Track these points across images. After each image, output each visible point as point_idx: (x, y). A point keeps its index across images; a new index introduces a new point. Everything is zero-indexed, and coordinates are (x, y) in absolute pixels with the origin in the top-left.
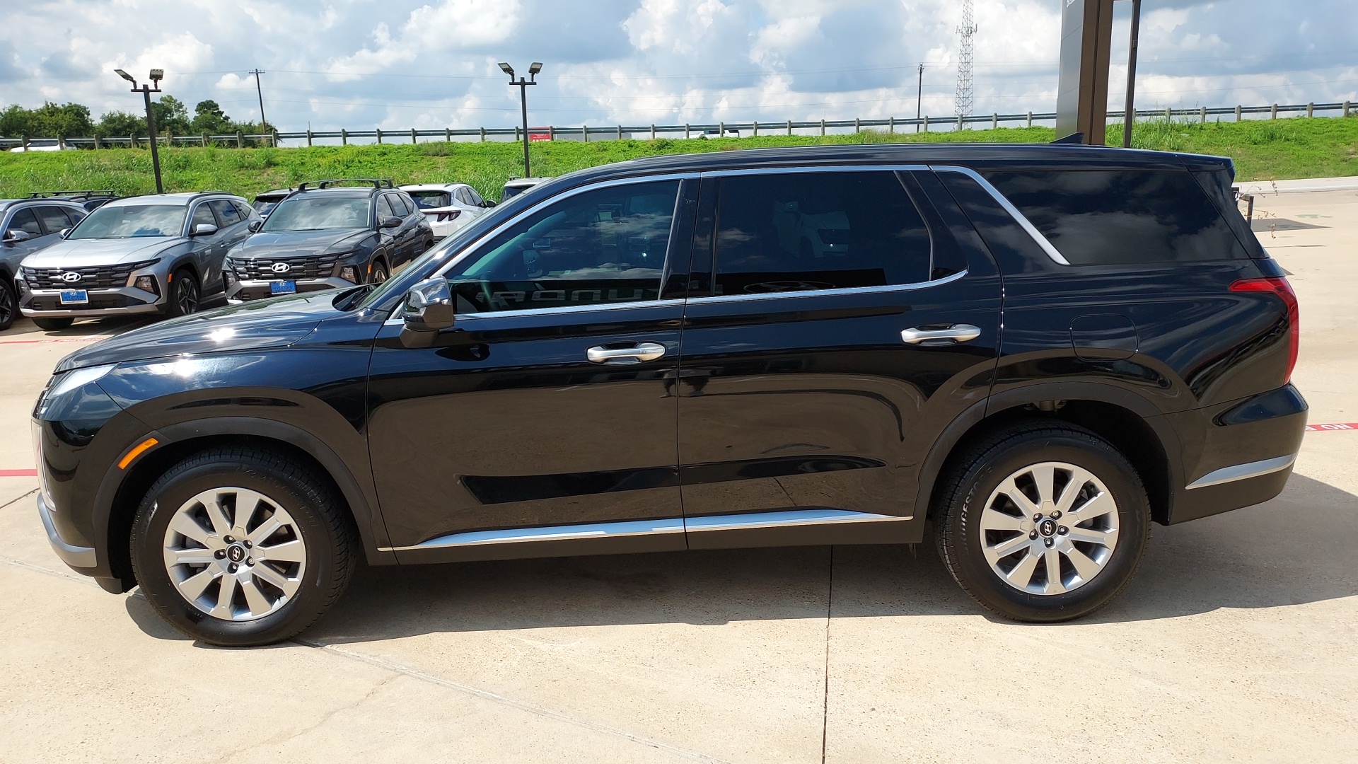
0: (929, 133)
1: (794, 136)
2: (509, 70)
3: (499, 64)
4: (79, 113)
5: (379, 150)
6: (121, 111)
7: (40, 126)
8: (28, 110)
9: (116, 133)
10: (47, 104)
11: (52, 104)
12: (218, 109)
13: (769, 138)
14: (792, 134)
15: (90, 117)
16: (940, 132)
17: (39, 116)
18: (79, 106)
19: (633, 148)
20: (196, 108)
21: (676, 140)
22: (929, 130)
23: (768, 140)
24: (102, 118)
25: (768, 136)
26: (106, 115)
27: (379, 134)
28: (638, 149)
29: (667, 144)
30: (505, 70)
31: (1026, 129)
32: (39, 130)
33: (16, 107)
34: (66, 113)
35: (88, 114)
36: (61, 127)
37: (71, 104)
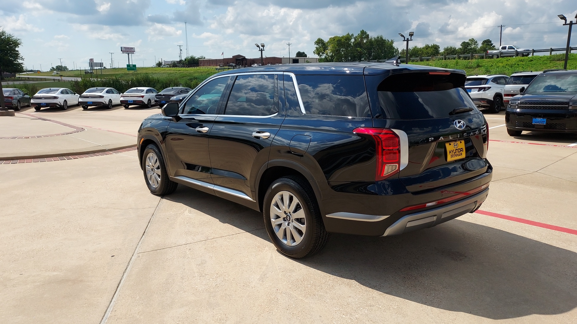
2: (564, 18)
3: (558, 16)
4: (436, 48)
5: (530, 59)
6: (451, 46)
7: (422, 53)
8: (420, 48)
9: (448, 54)
10: (426, 45)
11: (428, 45)
12: (491, 43)
15: (439, 49)
17: (423, 50)
18: (437, 45)
20: (482, 43)
24: (444, 49)
26: (446, 48)
27: (533, 51)
30: (562, 18)
32: (422, 55)
33: (416, 47)
34: (431, 48)
35: (439, 48)
36: (429, 53)
37: (434, 44)
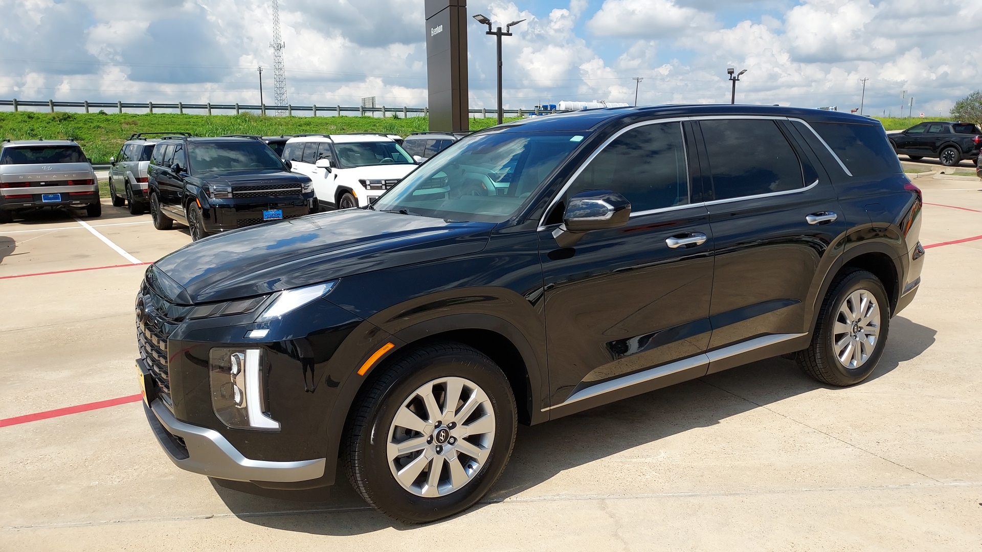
0: (293, 117)
1: (186, 114)
13: (164, 115)
14: (183, 113)
16: (301, 116)
19: (34, 120)
21: (76, 114)
22: (293, 115)
23: (164, 117)
25: (163, 114)
28: (39, 120)
29: (69, 117)
31: (360, 118)
